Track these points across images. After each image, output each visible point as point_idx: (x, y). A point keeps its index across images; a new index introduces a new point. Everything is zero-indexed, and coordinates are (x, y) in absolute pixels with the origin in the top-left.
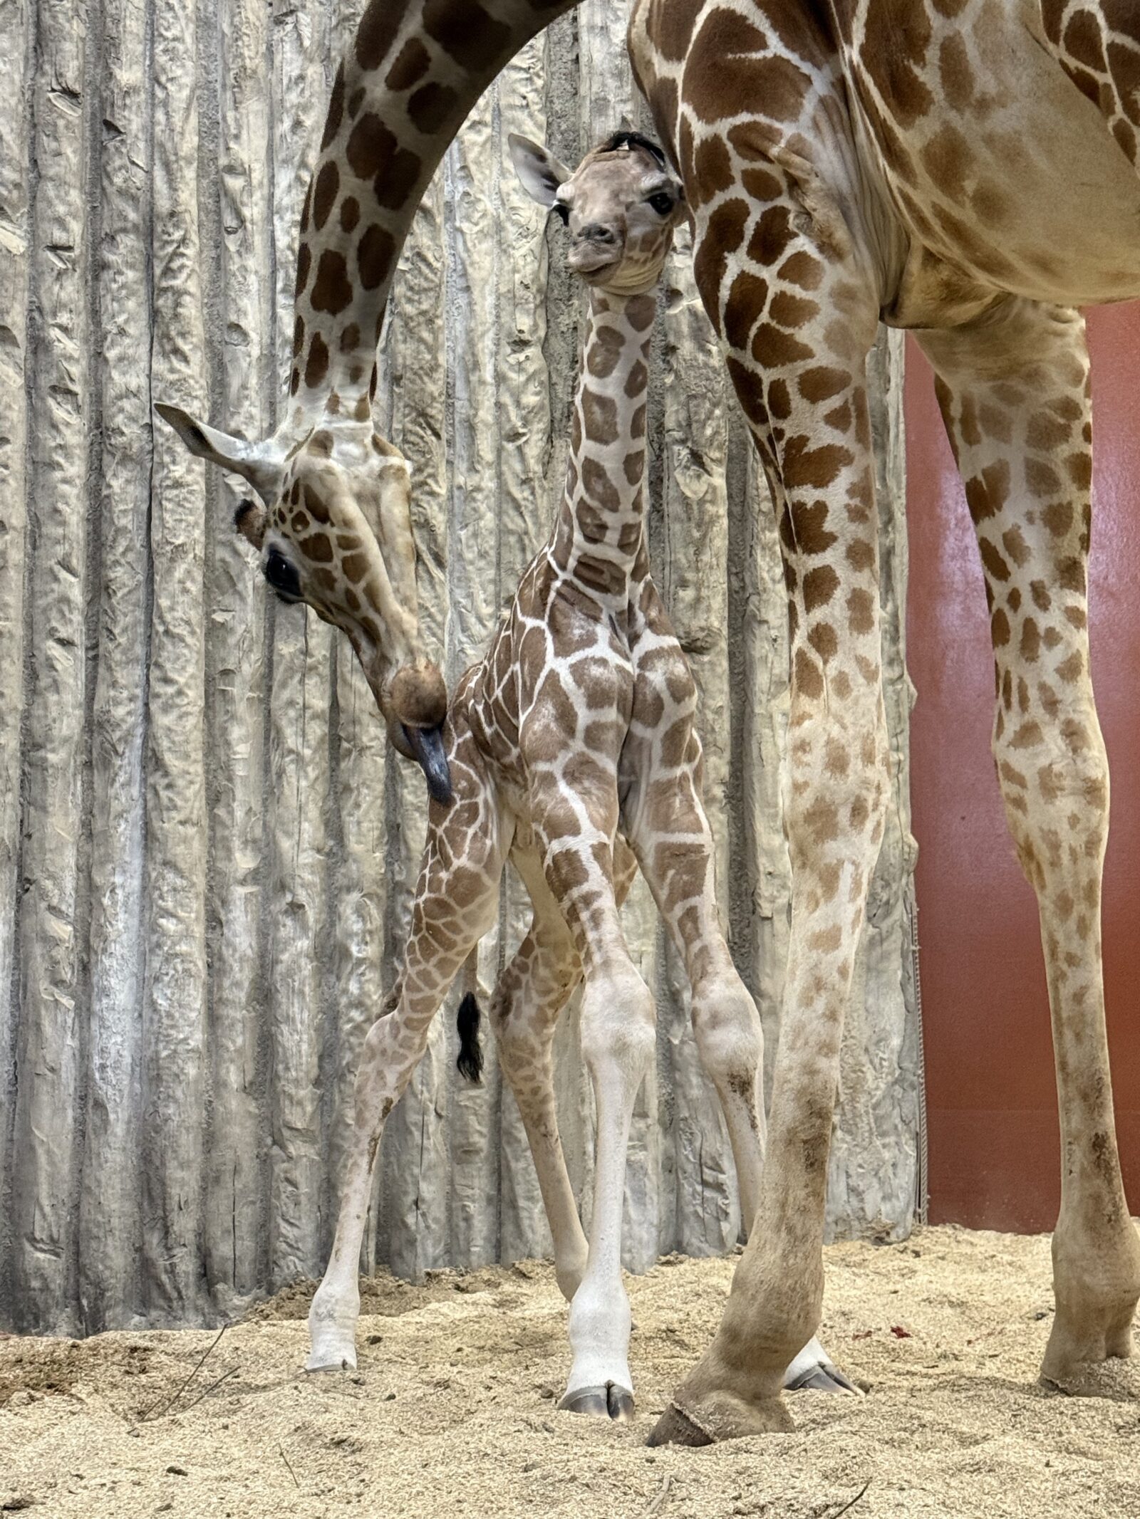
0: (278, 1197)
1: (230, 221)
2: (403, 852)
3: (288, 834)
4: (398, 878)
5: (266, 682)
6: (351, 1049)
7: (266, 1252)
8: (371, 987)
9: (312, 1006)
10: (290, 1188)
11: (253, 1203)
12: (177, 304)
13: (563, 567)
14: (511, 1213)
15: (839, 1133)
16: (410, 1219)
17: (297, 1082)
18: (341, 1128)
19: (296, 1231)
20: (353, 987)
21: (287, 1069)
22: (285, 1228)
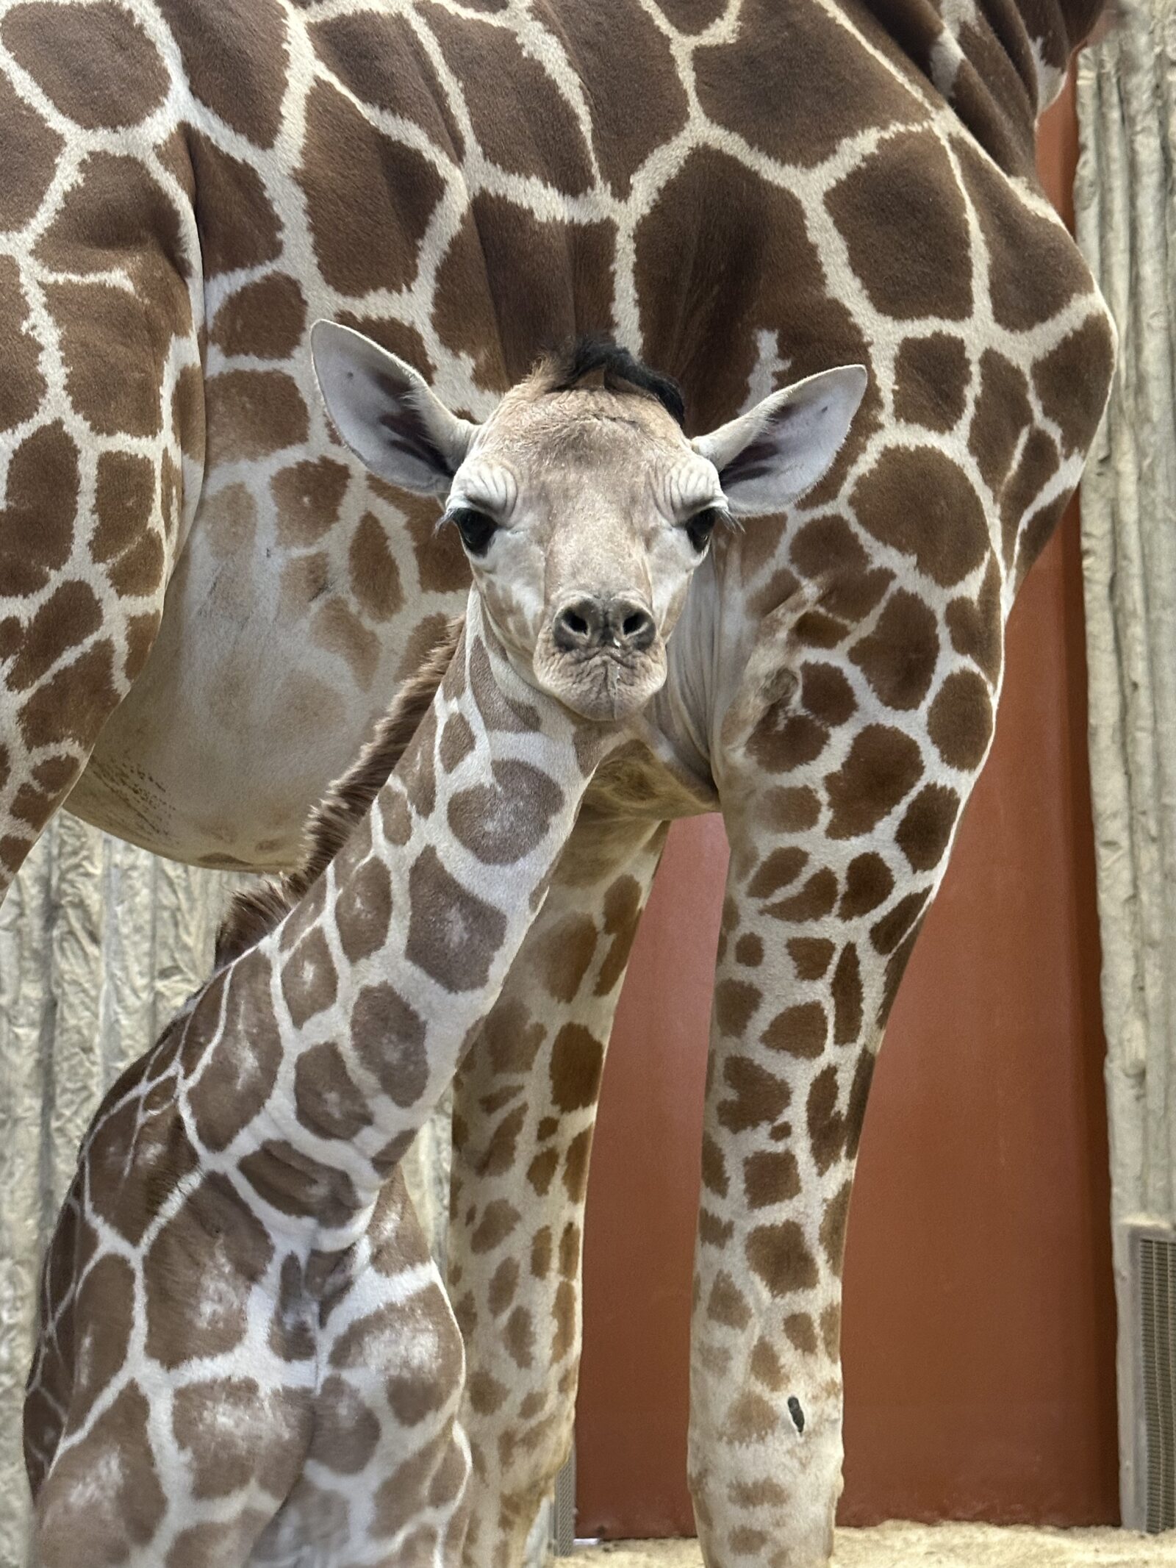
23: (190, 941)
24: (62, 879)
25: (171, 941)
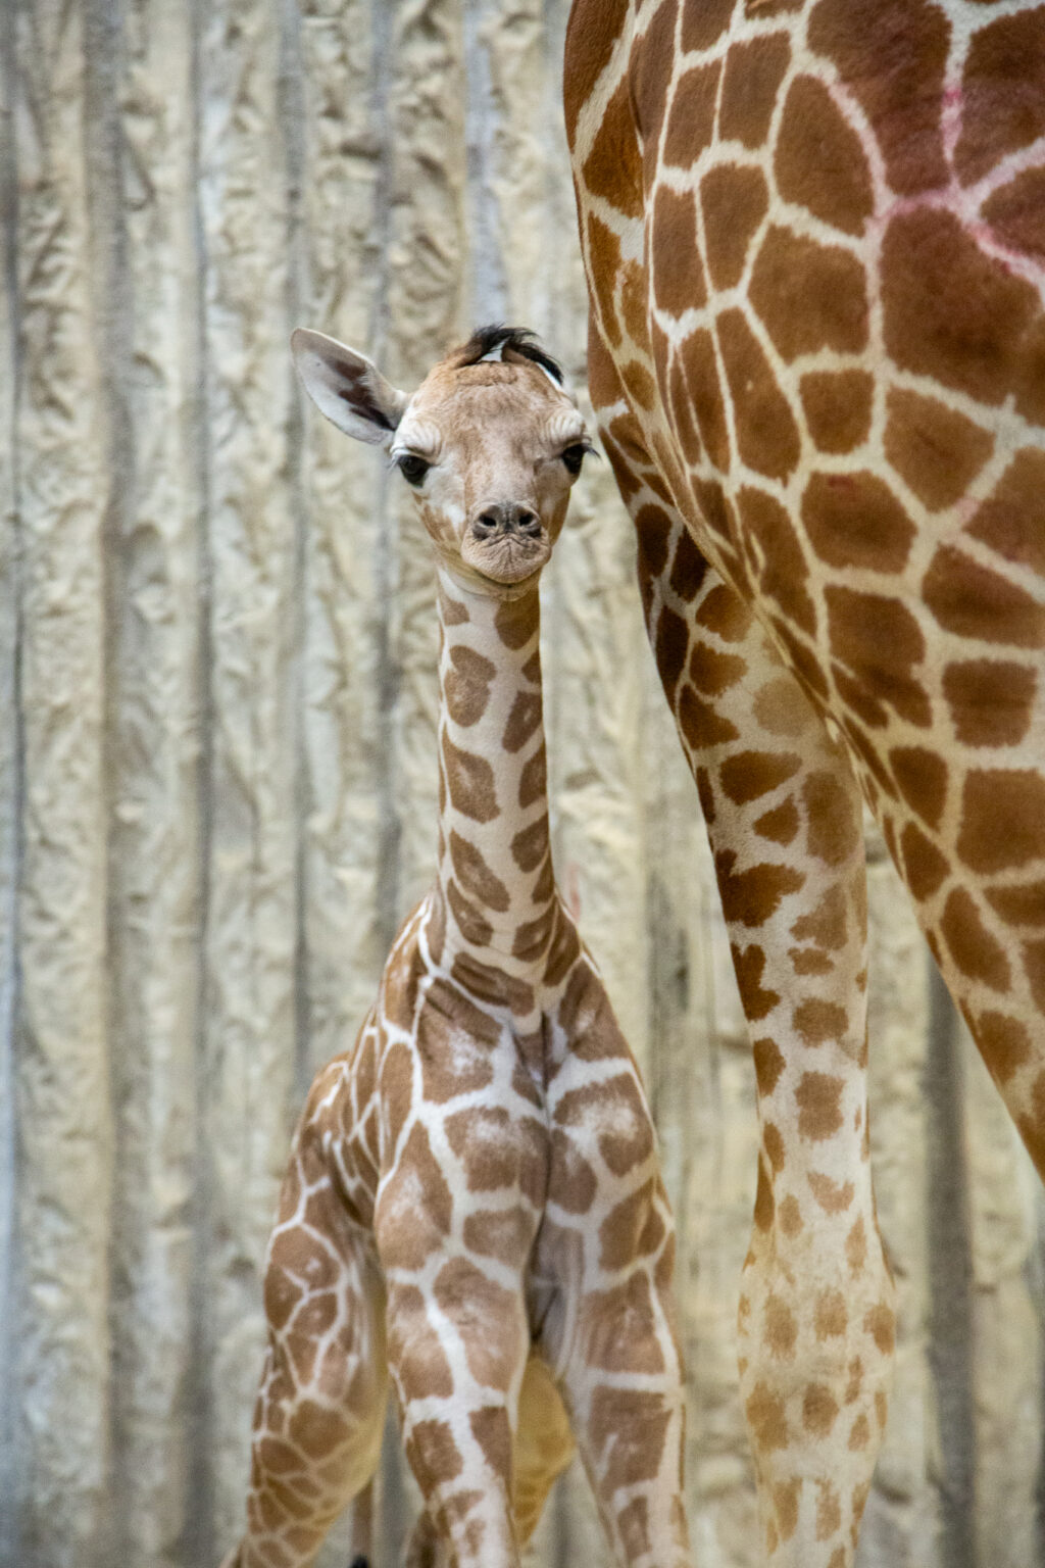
1: (134, 191)
5: (199, 908)
12: (53, 329)
13: (436, 960)
23: (613, 727)
24: (407, 625)
25: (583, 728)
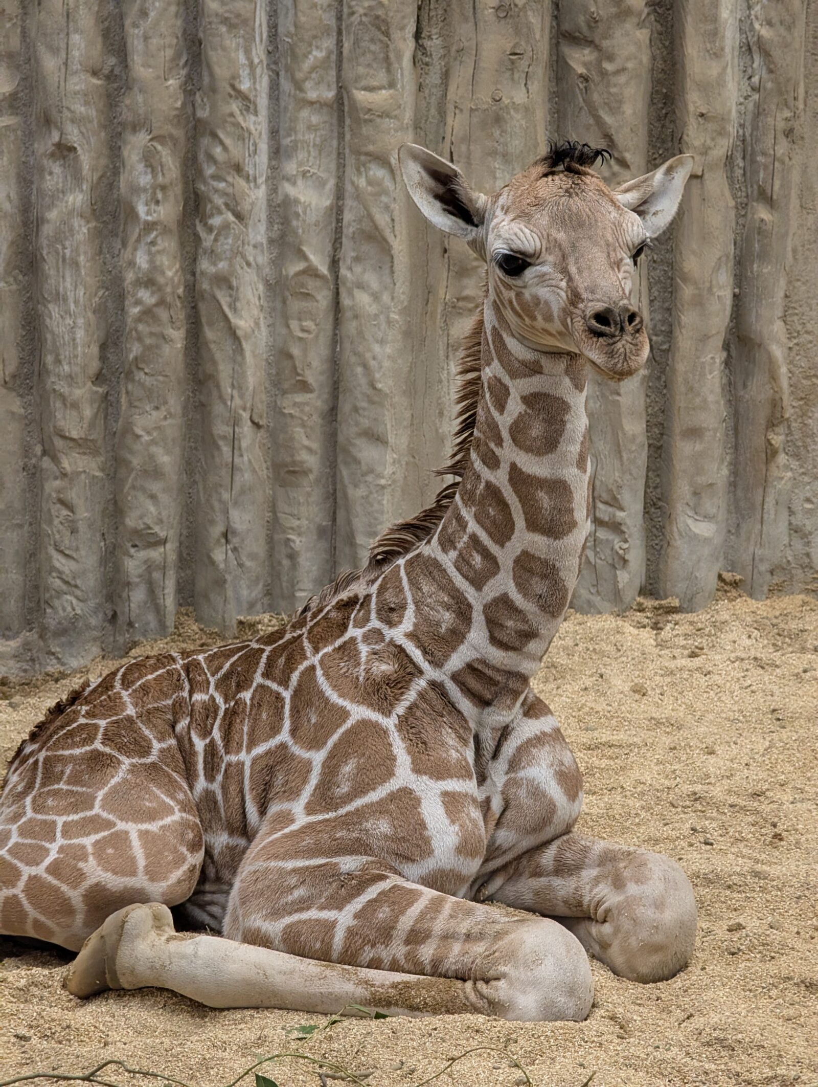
0: (50, 522)
2: (206, 79)
3: (55, 51)
4: (200, 114)
6: (140, 339)
7: (37, 587)
8: (164, 261)
9: (90, 281)
10: (65, 512)
11: (20, 526)
14: (347, 550)
15: (782, 459)
16: (219, 555)
17: (70, 378)
18: (129, 440)
19: (73, 565)
20: (142, 260)
21: (58, 361)
22: (59, 561)
